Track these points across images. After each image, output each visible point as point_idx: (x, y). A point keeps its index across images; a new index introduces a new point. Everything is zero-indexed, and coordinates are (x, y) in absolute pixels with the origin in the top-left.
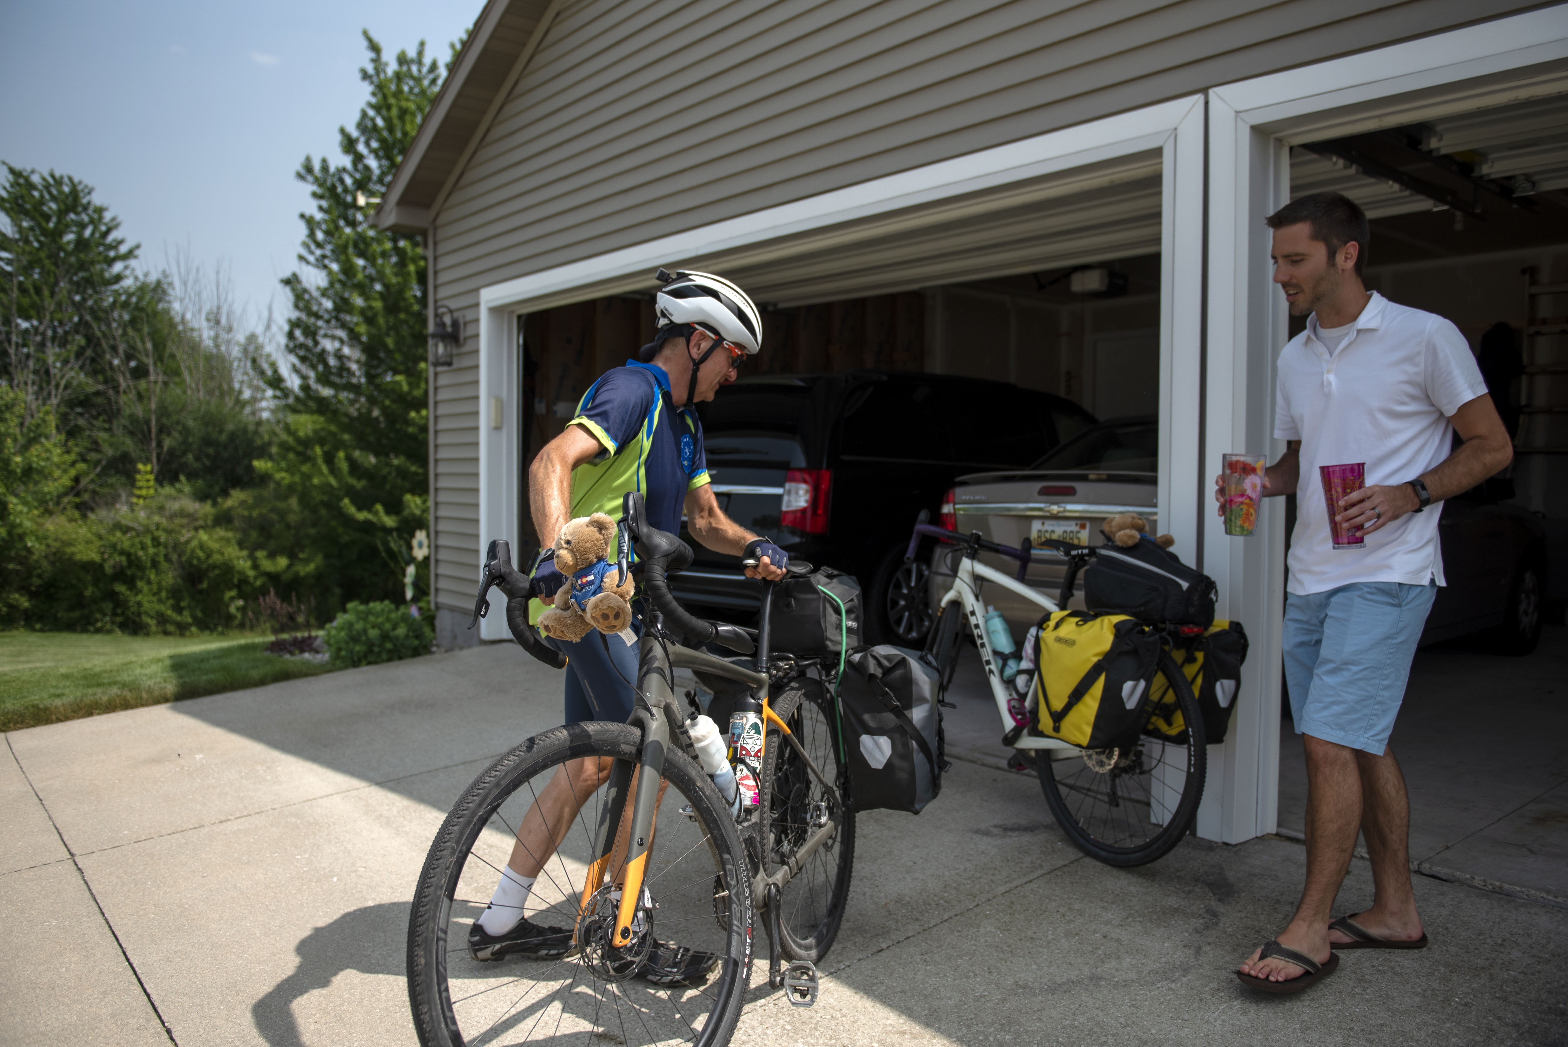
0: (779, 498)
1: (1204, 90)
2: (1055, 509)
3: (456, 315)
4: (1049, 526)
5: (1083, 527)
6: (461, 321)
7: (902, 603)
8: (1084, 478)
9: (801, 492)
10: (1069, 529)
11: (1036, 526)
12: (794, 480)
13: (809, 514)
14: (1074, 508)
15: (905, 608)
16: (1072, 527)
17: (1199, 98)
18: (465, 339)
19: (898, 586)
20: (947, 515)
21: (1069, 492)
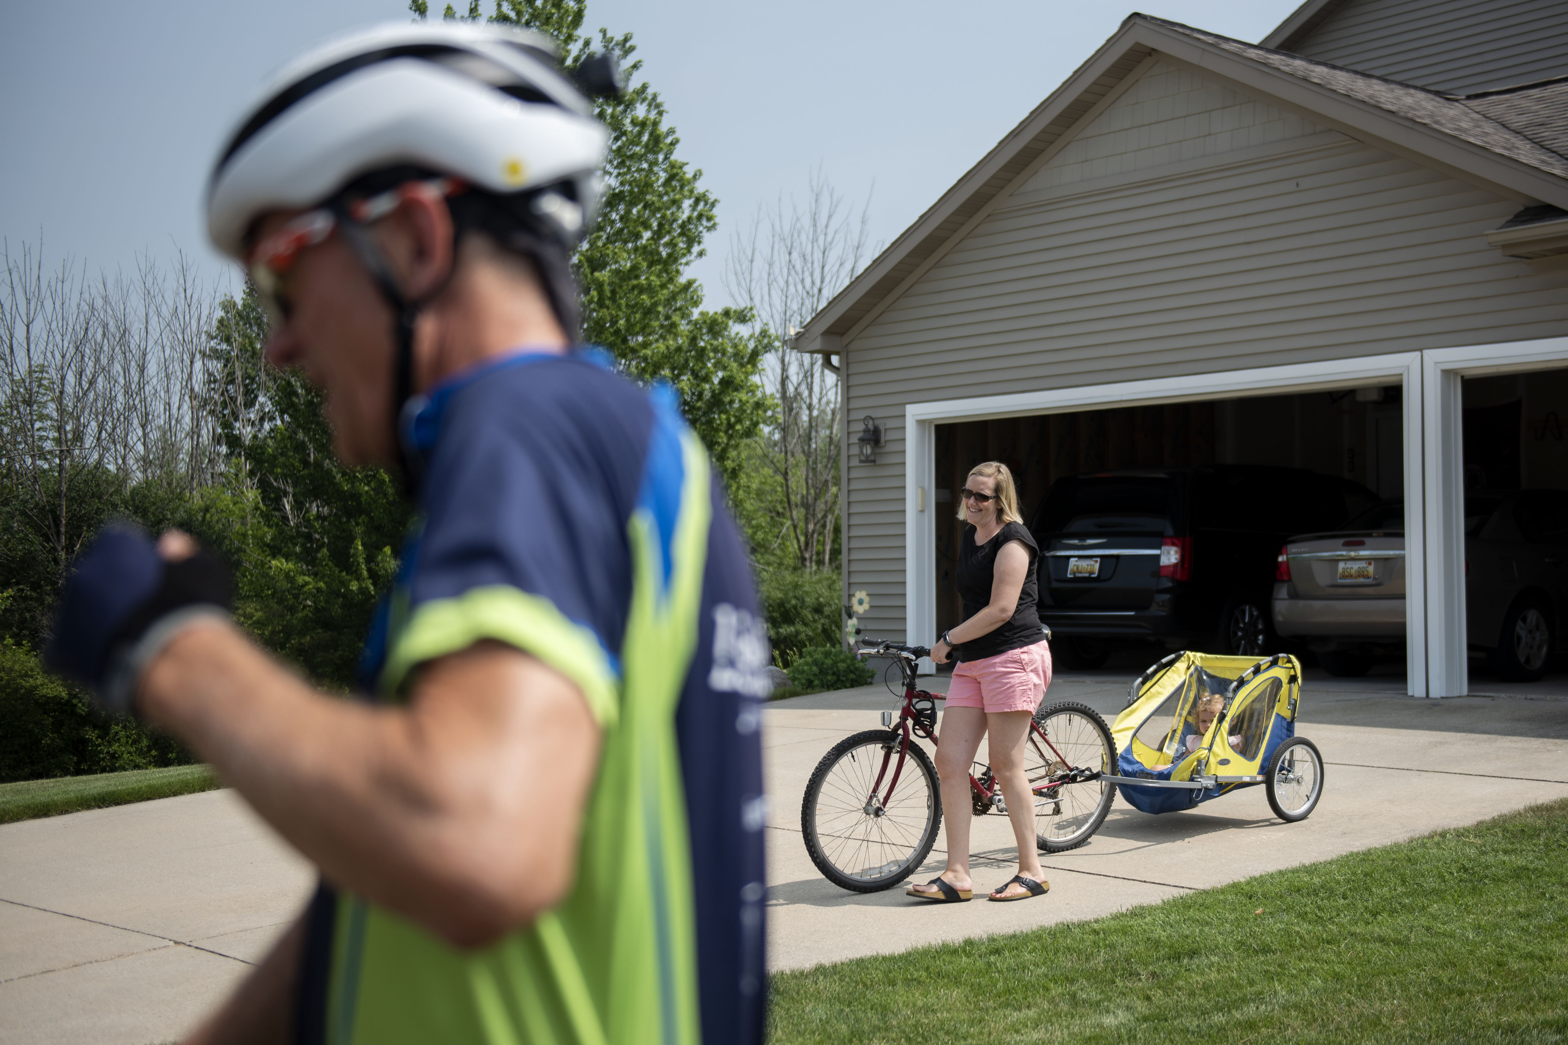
0: (1158, 557)
1: (1421, 350)
2: (1353, 554)
3: (877, 422)
4: (1349, 565)
5: (1370, 564)
6: (882, 428)
7: (1240, 634)
8: (1370, 535)
9: (1172, 552)
10: (1361, 566)
11: (1341, 565)
12: (1166, 544)
13: (1179, 567)
14: (1364, 553)
15: (1242, 638)
16: (1363, 564)
17: (1418, 354)
18: (886, 441)
19: (1237, 622)
20: (1281, 563)
21: (1360, 544)
